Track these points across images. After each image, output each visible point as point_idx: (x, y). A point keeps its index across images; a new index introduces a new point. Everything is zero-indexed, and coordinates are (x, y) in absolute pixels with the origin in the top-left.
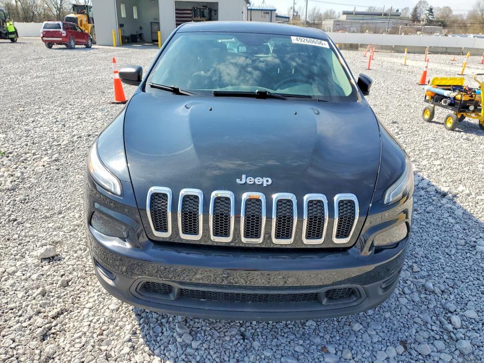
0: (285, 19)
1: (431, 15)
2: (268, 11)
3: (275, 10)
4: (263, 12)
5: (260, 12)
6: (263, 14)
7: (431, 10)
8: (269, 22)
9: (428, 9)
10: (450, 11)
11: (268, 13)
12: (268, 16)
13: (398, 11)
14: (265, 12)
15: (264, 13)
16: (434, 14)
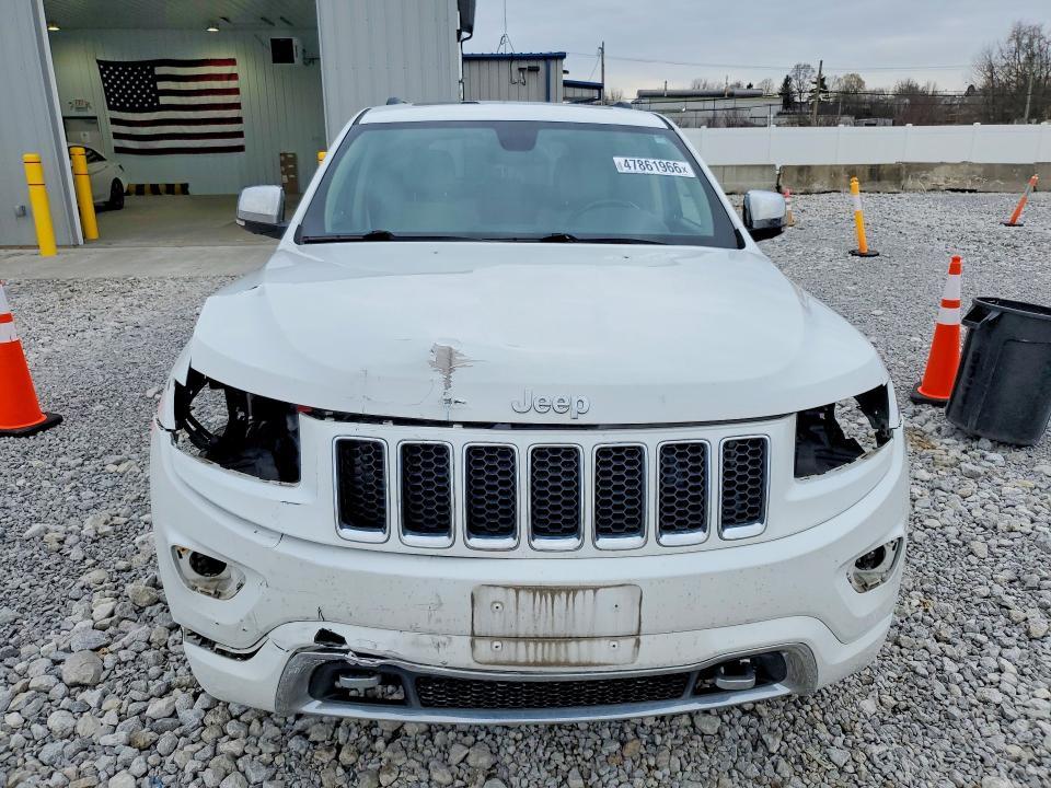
0: (586, 93)
1: (823, 92)
2: (533, 64)
3: (561, 56)
4: (515, 66)
5: (505, 65)
6: (516, 76)
7: (821, 81)
8: (539, 100)
9: (815, 80)
10: (860, 82)
11: (536, 70)
12: (536, 82)
13: (750, 86)
14: (525, 65)
15: (521, 70)
16: (830, 89)
